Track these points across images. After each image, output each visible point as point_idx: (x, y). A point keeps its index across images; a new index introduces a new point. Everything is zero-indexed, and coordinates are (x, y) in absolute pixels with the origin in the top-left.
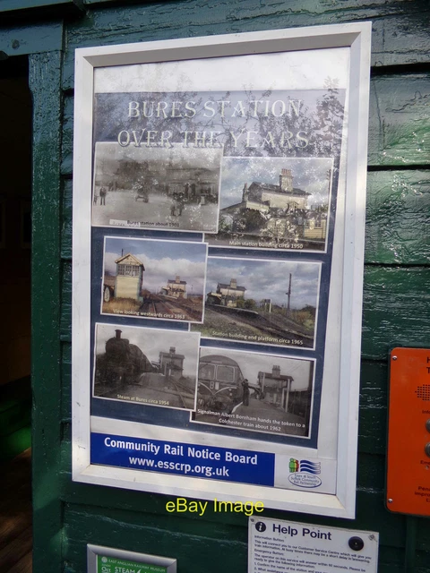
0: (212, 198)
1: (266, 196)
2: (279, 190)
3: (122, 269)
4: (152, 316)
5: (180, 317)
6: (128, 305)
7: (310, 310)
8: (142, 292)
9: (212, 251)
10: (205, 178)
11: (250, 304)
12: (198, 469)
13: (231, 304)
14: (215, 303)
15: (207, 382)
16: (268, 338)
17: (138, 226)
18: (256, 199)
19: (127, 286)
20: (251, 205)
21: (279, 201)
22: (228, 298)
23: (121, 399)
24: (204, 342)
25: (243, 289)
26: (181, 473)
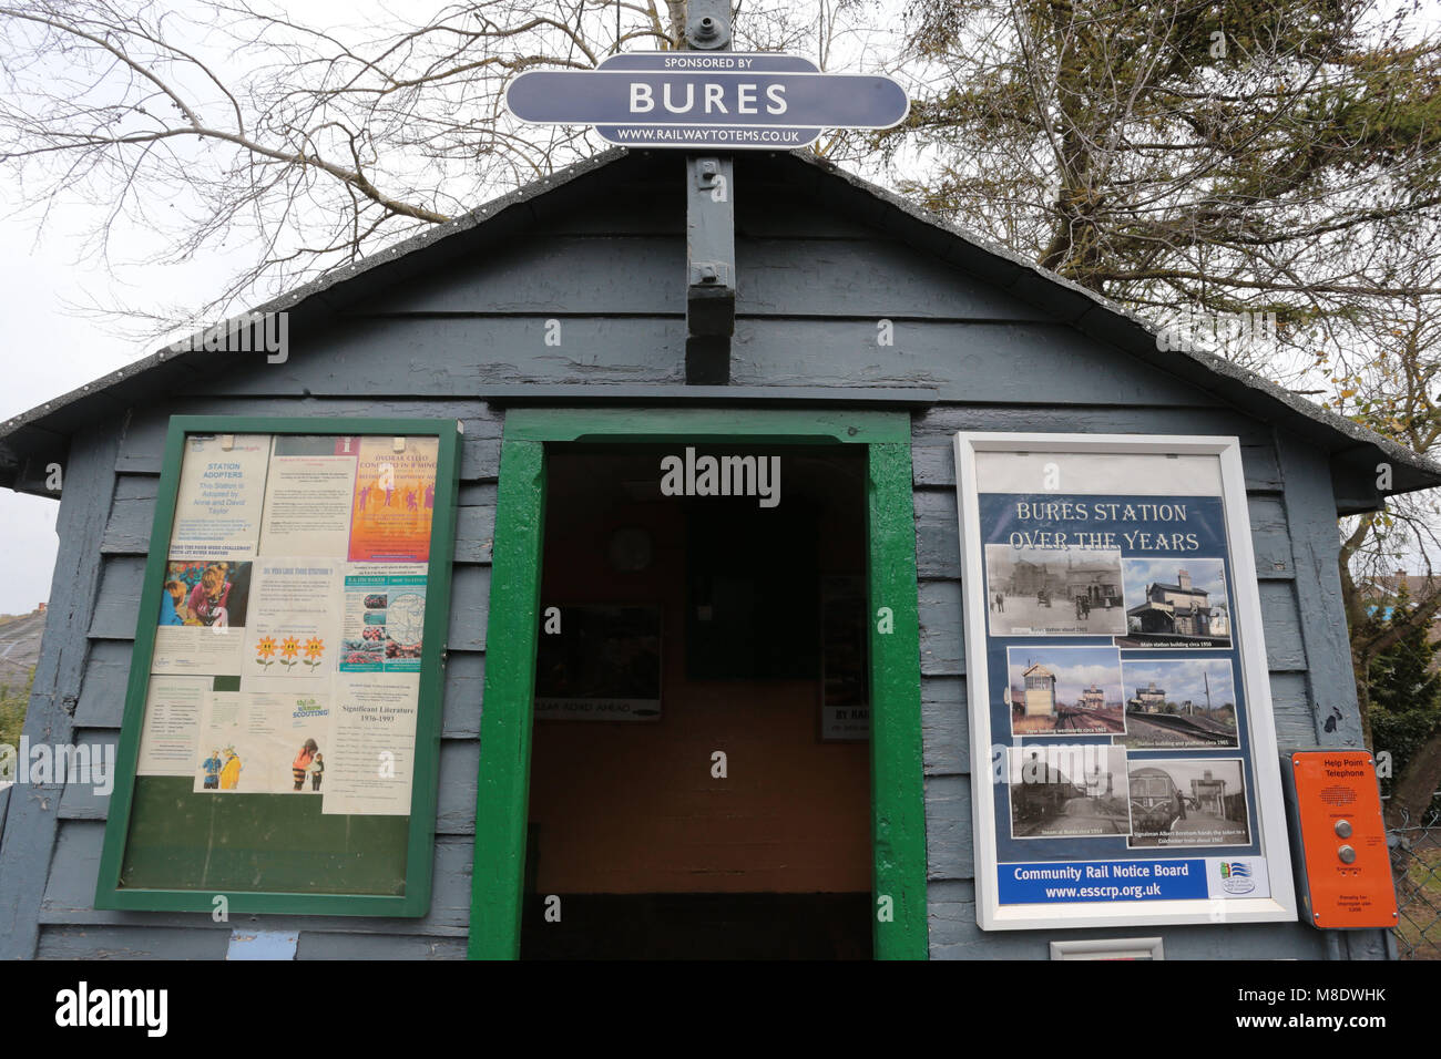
0: (1118, 602)
1: (1169, 596)
2: (1178, 590)
3: (1030, 683)
4: (1070, 732)
5: (1101, 729)
6: (1041, 723)
7: (1229, 707)
8: (1057, 707)
9: (1125, 655)
10: (1106, 580)
11: (1171, 708)
12: (1127, 891)
13: (1153, 710)
14: (1135, 711)
15: (1140, 799)
16: (1194, 742)
17: (1043, 634)
18: (1160, 600)
19: (1039, 701)
20: (1156, 606)
21: (1182, 601)
22: (1149, 703)
23: (1048, 834)
24: (1131, 756)
25: (1162, 693)
26: (1108, 899)
